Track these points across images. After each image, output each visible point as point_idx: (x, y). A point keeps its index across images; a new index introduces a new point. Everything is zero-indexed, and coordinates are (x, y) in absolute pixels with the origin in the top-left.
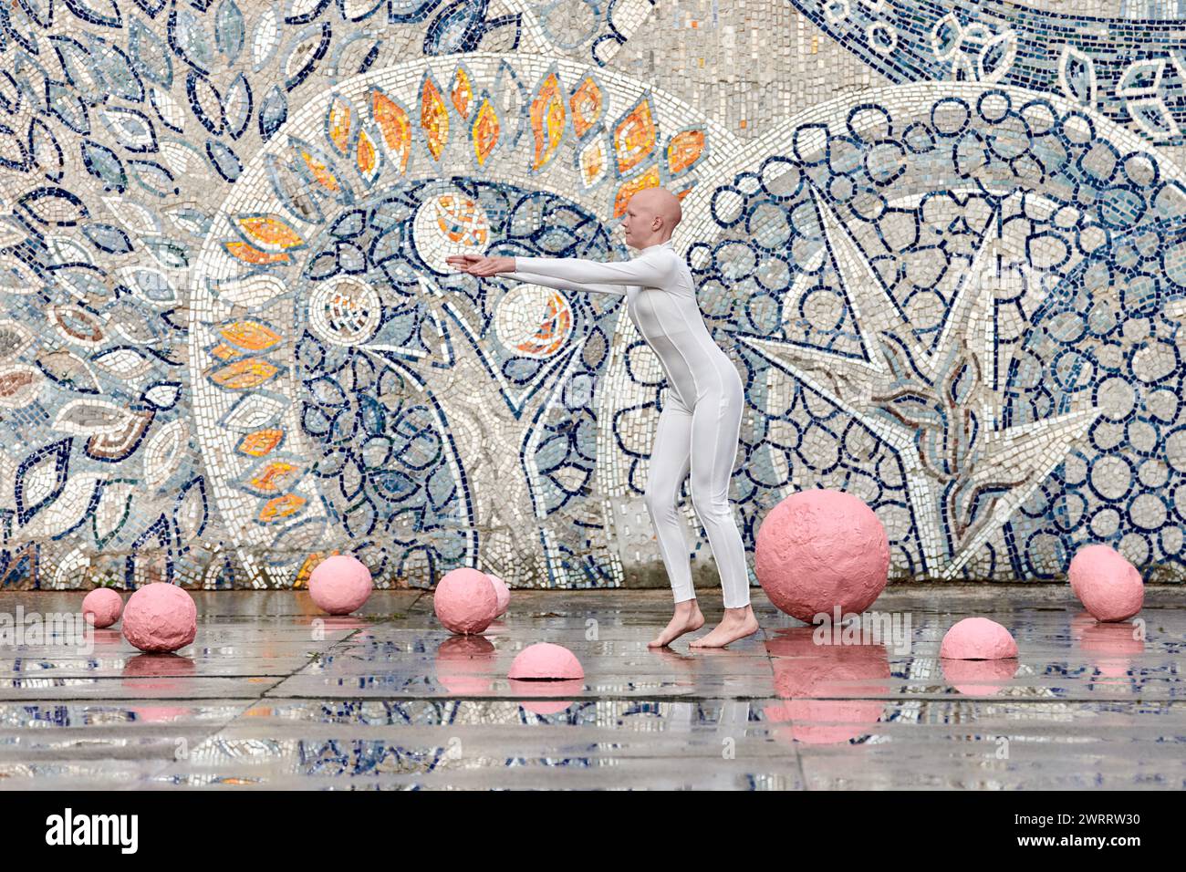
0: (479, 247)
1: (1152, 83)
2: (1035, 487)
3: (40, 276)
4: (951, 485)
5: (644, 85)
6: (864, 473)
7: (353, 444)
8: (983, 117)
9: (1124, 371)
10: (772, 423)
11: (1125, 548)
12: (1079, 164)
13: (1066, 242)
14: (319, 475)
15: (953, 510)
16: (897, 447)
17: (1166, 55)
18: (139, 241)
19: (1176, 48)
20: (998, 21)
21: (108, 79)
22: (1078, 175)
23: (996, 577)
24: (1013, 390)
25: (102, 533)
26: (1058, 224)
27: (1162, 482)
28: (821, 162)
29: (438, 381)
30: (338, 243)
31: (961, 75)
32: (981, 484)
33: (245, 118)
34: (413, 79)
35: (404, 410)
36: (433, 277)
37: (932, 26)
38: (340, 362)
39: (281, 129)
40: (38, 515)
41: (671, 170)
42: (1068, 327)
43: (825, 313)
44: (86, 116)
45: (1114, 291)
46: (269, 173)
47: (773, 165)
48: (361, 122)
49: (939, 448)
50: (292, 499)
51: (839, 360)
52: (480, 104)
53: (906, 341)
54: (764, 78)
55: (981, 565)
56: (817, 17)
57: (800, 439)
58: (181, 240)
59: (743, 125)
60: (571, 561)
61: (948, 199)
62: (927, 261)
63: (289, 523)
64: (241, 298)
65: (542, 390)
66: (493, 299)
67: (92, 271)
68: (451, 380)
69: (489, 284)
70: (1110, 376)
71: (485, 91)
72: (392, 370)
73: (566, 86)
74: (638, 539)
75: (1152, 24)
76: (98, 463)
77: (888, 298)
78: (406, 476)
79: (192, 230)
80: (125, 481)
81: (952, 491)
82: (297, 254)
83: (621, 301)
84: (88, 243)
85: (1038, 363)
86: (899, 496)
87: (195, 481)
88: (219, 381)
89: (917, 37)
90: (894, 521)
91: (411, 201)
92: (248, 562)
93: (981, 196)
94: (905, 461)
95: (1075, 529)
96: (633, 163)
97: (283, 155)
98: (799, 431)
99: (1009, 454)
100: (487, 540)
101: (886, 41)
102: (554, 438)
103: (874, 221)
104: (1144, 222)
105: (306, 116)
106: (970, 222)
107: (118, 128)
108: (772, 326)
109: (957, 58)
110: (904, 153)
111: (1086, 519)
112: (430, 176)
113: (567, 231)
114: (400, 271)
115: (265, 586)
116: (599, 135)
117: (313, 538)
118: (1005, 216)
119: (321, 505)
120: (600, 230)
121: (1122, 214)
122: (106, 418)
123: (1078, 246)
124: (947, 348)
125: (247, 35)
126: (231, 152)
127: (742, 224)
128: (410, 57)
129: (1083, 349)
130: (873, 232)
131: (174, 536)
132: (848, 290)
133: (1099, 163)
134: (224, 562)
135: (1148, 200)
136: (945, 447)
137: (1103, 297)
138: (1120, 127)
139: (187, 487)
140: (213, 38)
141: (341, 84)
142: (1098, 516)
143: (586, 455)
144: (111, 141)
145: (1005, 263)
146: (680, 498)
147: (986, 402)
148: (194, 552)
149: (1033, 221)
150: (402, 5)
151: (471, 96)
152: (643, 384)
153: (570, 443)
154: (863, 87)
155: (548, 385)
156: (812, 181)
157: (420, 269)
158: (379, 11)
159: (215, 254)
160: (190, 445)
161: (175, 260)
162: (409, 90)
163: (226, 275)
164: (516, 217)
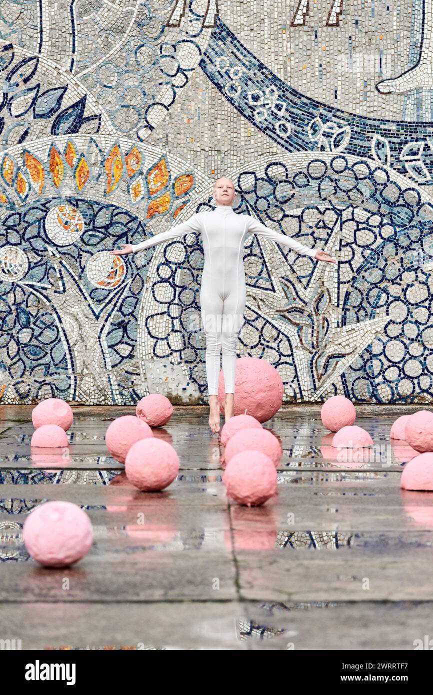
0: (79, 233)
1: (418, 154)
2: (357, 355)
4: (315, 355)
5: (163, 151)
6: (271, 348)
7: (14, 331)
8: (333, 170)
9: (402, 298)
11: (402, 386)
12: (381, 194)
13: (374, 233)
15: (316, 367)
16: (288, 335)
17: (425, 139)
19: (430, 136)
20: (342, 121)
22: (380, 199)
24: (347, 307)
26: (370, 224)
27: (420, 354)
28: (252, 191)
29: (57, 300)
30: (6, 230)
31: (323, 148)
32: (330, 354)
34: (46, 147)
35: (40, 314)
36: (55, 248)
37: (308, 123)
38: (8, 290)
41: (176, 195)
42: (374, 276)
43: (253, 267)
45: (397, 258)
48: (19, 168)
49: (310, 336)
51: (260, 291)
52: (79, 160)
53: (294, 282)
54: (224, 149)
55: (329, 394)
56: (250, 118)
59: (213, 172)
60: (124, 392)
61: (316, 211)
62: (305, 242)
65: (110, 305)
66: (86, 259)
68: (64, 299)
69: (83, 251)
70: (395, 300)
71: (82, 153)
72: (34, 294)
73: (124, 151)
74: (157, 381)
75: (419, 124)
77: (285, 260)
78: (40, 348)
81: (316, 357)
83: (150, 261)
85: (359, 294)
86: (289, 360)
89: (300, 129)
90: (286, 372)
91: (44, 209)
94: (292, 342)
95: (377, 377)
96: (157, 190)
99: (344, 339)
100: (81, 380)
101: (285, 130)
102: (115, 329)
103: (278, 221)
104: (413, 223)
106: (326, 222)
109: (321, 140)
110: (294, 188)
111: (382, 372)
112: (54, 196)
113: (122, 224)
114: (39, 244)
116: (140, 176)
118: (344, 219)
120: (140, 225)
121: (402, 219)
123: (380, 235)
124: (314, 286)
128: (44, 135)
129: (382, 287)
130: (278, 227)
132: (265, 256)
133: (391, 193)
135: (415, 212)
136: (312, 336)
137: (392, 260)
138: (402, 176)
141: (9, 149)
142: (388, 370)
143: (132, 338)
145: (343, 243)
146: (179, 360)
147: (333, 313)
149: (358, 223)
150: (41, 109)
151: (75, 155)
152: (161, 303)
153: (124, 332)
154: (273, 154)
155: (113, 303)
156: (247, 201)
157: (49, 243)
158: (28, 112)
162: (44, 153)
164: (97, 217)
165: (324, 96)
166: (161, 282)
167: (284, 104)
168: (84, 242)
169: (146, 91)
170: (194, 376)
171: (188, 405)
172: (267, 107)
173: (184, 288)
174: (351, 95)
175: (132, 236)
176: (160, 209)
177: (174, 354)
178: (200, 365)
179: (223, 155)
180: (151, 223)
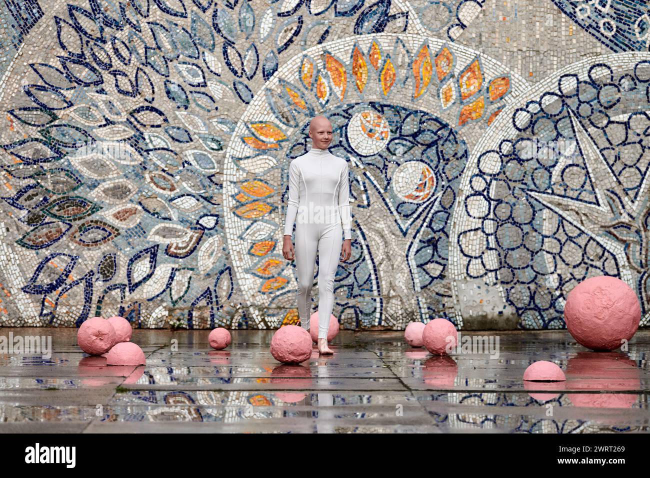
0: (384, 141)
3: (141, 155)
4: (644, 274)
5: (476, 52)
6: (596, 267)
10: (546, 240)
15: (645, 288)
16: (615, 253)
18: (196, 136)
21: (179, 46)
28: (574, 95)
29: (361, 215)
30: (305, 138)
33: (255, 68)
34: (348, 48)
36: (358, 158)
37: (635, 21)
39: (275, 74)
40: (140, 287)
41: (491, 99)
43: (575, 180)
44: (167, 66)
46: (267, 99)
47: (547, 97)
48: (319, 71)
49: (638, 254)
50: (280, 279)
51: (582, 205)
52: (385, 61)
53: (620, 195)
54: (543, 49)
56: (572, 16)
57: (561, 248)
58: (219, 136)
59: (531, 75)
60: (434, 315)
61: (643, 116)
62: (632, 151)
63: (278, 293)
64: (252, 168)
65: (418, 220)
66: (392, 170)
67: (170, 153)
68: (368, 214)
69: (389, 162)
71: (388, 55)
73: (433, 52)
74: (471, 303)
76: (173, 259)
77: (610, 171)
78: (343, 267)
79: (225, 130)
80: (188, 269)
81: (645, 277)
82: (283, 144)
83: (462, 172)
84: (168, 137)
87: (226, 269)
88: (239, 214)
89: (627, 27)
91: (346, 115)
92: (255, 314)
94: (619, 261)
96: (470, 95)
97: (276, 89)
98: (561, 244)
100: (388, 303)
101: (610, 29)
102: (425, 247)
103: (603, 128)
105: (288, 67)
107: (185, 73)
108: (546, 186)
109: (649, 39)
110: (619, 91)
112: (357, 102)
113: (433, 132)
115: (265, 328)
116: (451, 79)
117: (291, 301)
120: (451, 132)
122: (177, 234)
124: (643, 199)
125: (256, 23)
126: (247, 87)
127: (530, 129)
128: (347, 35)
130: (602, 135)
132: (588, 165)
134: (242, 314)
136: (641, 253)
139: (222, 272)
140: (238, 24)
141: (308, 50)
143: (443, 256)
144: (181, 80)
146: (495, 281)
148: (225, 309)
150: (342, 6)
151: (380, 57)
152: (475, 218)
153: (434, 250)
154: (597, 54)
155: (422, 218)
156: (569, 106)
157: (351, 153)
158: (329, 10)
159: (237, 144)
160: (224, 249)
161: (215, 147)
162: (346, 54)
163: (244, 156)
164: (405, 125)
166: (474, 195)
167: (609, 0)
168: (390, 152)
170: (511, 298)
171: (505, 330)
172: (590, 3)
173: (499, 202)
175: (443, 145)
176: (474, 115)
177: (490, 274)
178: (518, 286)
179: (542, 56)
180: (463, 130)
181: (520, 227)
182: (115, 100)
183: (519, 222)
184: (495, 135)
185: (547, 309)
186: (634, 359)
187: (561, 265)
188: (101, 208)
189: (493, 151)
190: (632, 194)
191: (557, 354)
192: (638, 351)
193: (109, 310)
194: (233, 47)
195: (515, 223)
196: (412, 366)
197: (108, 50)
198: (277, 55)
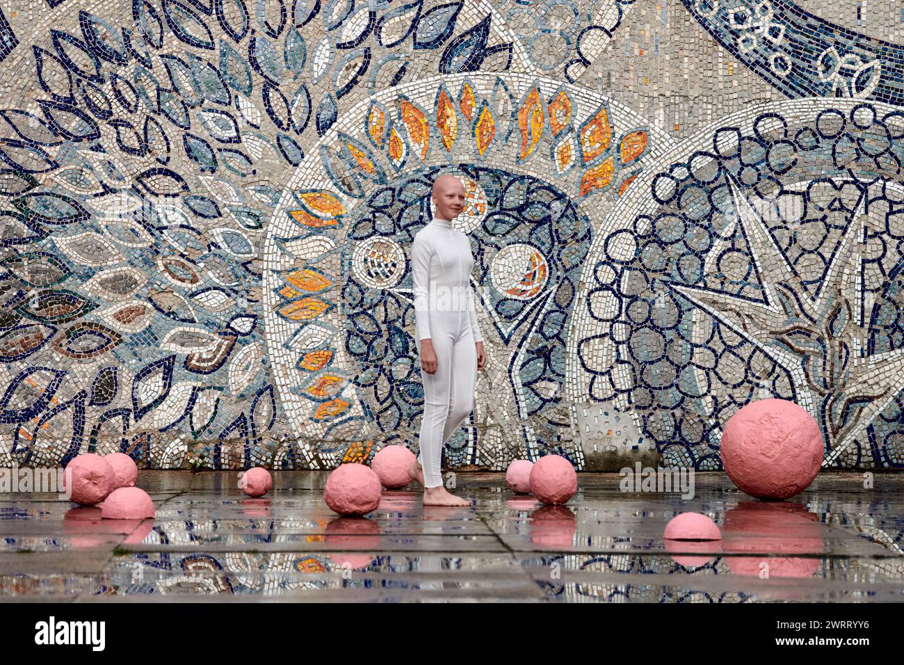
0: (479, 217)
2: (891, 398)
3: (152, 234)
4: (828, 397)
5: (603, 97)
6: (764, 387)
7: (384, 362)
8: (855, 124)
10: (696, 350)
14: (358, 384)
15: (830, 415)
16: (789, 369)
18: (226, 209)
20: (868, 53)
21: (204, 88)
23: (862, 465)
24: (875, 327)
25: (197, 427)
28: (734, 156)
30: (373, 213)
31: (839, 93)
32: (851, 396)
33: (305, 118)
34: (431, 91)
37: (818, 56)
38: (375, 301)
39: (333, 127)
40: (149, 413)
41: (623, 161)
43: (736, 269)
44: (187, 115)
46: (323, 159)
47: (698, 158)
48: (392, 122)
49: (820, 370)
50: (338, 402)
51: (746, 304)
52: (481, 110)
53: (796, 290)
54: (693, 93)
55: (850, 457)
56: (732, 49)
57: (717, 362)
58: (258, 209)
59: (676, 128)
60: (546, 451)
61: (829, 185)
62: (812, 231)
63: (336, 421)
64: (301, 252)
65: (525, 323)
66: (489, 256)
67: (191, 232)
69: (486, 244)
71: (485, 100)
73: (545, 97)
74: (595, 435)
76: (194, 374)
77: (783, 258)
79: (265, 201)
80: (215, 388)
81: (829, 402)
82: (343, 220)
83: (584, 258)
84: (188, 210)
85: (893, 308)
88: (285, 315)
89: (806, 64)
91: (429, 182)
92: (305, 448)
93: (853, 183)
94: (794, 379)
96: (595, 155)
97: (334, 146)
98: (716, 356)
99: (872, 375)
100: (484, 434)
101: (784, 67)
102: (533, 359)
103: (773, 200)
105: (351, 117)
106: (844, 201)
107: (211, 124)
108: (697, 277)
109: (836, 80)
110: (795, 150)
112: (443, 163)
113: (545, 205)
115: (318, 467)
116: (570, 134)
117: (354, 432)
118: (870, 198)
119: (360, 408)
120: (569, 205)
122: (200, 341)
124: (827, 295)
125: (308, 56)
126: (295, 143)
127: (675, 202)
128: (429, 74)
130: (772, 209)
131: (250, 429)
132: (753, 252)
134: (287, 449)
136: (824, 369)
139: (260, 393)
140: (283, 58)
141: (378, 94)
143: (558, 372)
144: (205, 135)
145: (869, 233)
146: (627, 405)
147: (855, 335)
148: (265, 442)
149: (891, 203)
150: (424, 35)
151: (474, 104)
152: (600, 320)
153: (545, 363)
154: (766, 101)
155: (530, 320)
156: (727, 171)
158: (406, 40)
159: (282, 219)
160: (263, 361)
161: (253, 224)
162: (428, 100)
163: (291, 235)
164: (507, 195)
165: (841, 16)
166: (600, 289)
167: (783, 27)
168: (487, 231)
169: (579, 8)
170: (650, 429)
172: (757, 31)
173: (634, 298)
174: (881, 14)
175: (558, 222)
177: (620, 396)
178: (658, 412)
179: (691, 103)
180: (585, 203)
181: (661, 333)
182: (116, 161)
183: (661, 326)
184: (628, 208)
185: (697, 444)
186: (815, 511)
187: (716, 384)
188: (98, 306)
189: (625, 230)
190: (812, 289)
191: (711, 504)
192: (821, 500)
193: (108, 445)
194: (277, 90)
195: (654, 327)
196: (517, 519)
197: (107, 92)
198: (336, 100)
